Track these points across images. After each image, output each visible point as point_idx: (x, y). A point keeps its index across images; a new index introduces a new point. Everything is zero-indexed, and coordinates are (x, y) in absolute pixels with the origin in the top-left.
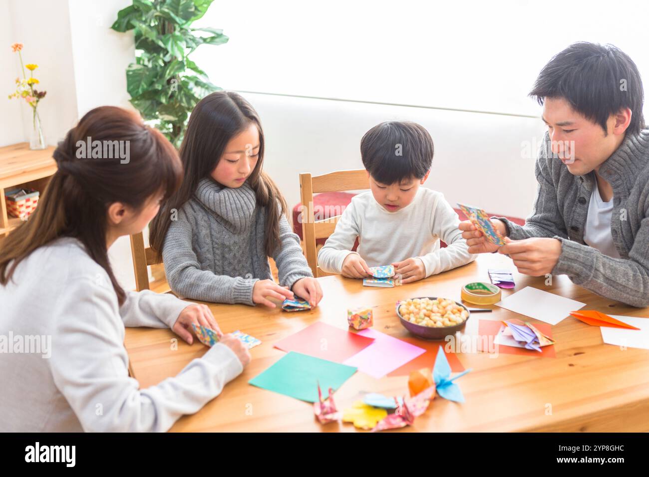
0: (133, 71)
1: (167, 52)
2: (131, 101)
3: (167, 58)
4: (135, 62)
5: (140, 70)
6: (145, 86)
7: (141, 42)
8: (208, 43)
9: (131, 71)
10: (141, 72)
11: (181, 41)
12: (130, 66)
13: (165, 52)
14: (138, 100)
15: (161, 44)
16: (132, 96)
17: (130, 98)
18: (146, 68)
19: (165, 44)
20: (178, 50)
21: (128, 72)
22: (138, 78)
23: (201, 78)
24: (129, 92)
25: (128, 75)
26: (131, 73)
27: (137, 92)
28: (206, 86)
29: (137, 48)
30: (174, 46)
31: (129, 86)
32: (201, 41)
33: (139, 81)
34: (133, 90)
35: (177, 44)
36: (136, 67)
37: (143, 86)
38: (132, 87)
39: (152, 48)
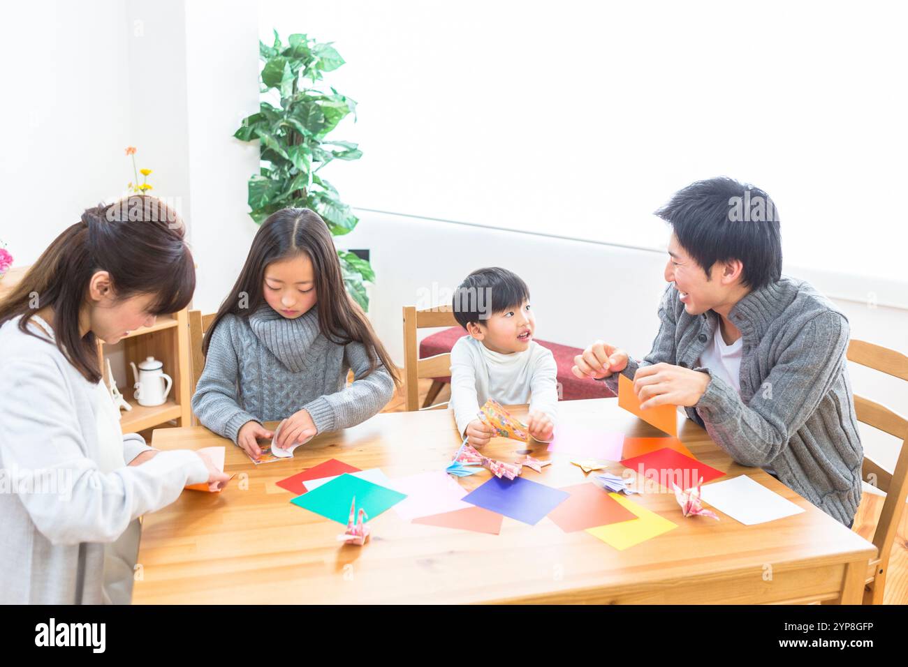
0: (256, 183)
1: (292, 166)
2: (251, 214)
3: (293, 171)
4: (259, 173)
5: (263, 182)
6: (267, 199)
7: (266, 153)
8: (340, 157)
9: (254, 182)
10: (264, 184)
11: (307, 154)
12: (253, 177)
13: (290, 165)
14: (259, 214)
15: (285, 155)
16: (253, 208)
17: (250, 210)
18: (269, 180)
19: (289, 156)
20: (305, 164)
21: (250, 183)
22: (260, 190)
23: (331, 195)
24: (250, 204)
25: (250, 187)
26: (253, 185)
27: (258, 205)
28: (332, 203)
29: (263, 158)
30: (300, 158)
31: (250, 197)
32: (331, 155)
33: (262, 193)
34: (254, 202)
35: (303, 158)
36: (260, 178)
37: (265, 199)
38: (253, 199)
39: (278, 160)
